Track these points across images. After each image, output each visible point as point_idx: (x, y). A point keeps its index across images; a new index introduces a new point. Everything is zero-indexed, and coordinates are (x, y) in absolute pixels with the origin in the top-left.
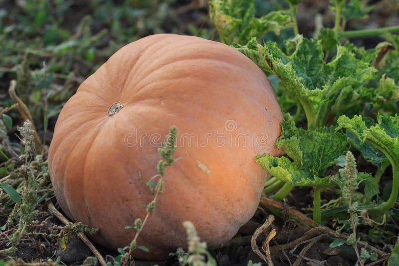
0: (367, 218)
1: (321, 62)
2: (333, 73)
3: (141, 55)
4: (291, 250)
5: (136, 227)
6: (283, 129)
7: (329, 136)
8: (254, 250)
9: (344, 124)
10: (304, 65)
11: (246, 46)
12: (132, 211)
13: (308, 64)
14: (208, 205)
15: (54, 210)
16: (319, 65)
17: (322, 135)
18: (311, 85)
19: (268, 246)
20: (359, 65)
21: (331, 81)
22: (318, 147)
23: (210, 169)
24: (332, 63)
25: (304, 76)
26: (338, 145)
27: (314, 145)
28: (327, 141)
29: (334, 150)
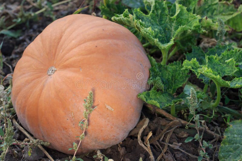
0: (205, 125)
1: (167, 15)
2: (175, 22)
3: (63, 36)
4: (161, 138)
5: (74, 148)
6: (151, 72)
7: (177, 68)
8: (140, 144)
9: (187, 66)
10: (157, 18)
11: (122, 15)
12: (69, 134)
13: (159, 16)
14: (113, 127)
15: (18, 125)
16: (166, 17)
17: (173, 67)
18: (163, 33)
19: (148, 141)
20: (190, 16)
21: (174, 27)
22: (171, 75)
23: (113, 108)
24: (174, 16)
25: (158, 28)
26: (183, 73)
27: (169, 74)
28: (176, 71)
29: (181, 76)
